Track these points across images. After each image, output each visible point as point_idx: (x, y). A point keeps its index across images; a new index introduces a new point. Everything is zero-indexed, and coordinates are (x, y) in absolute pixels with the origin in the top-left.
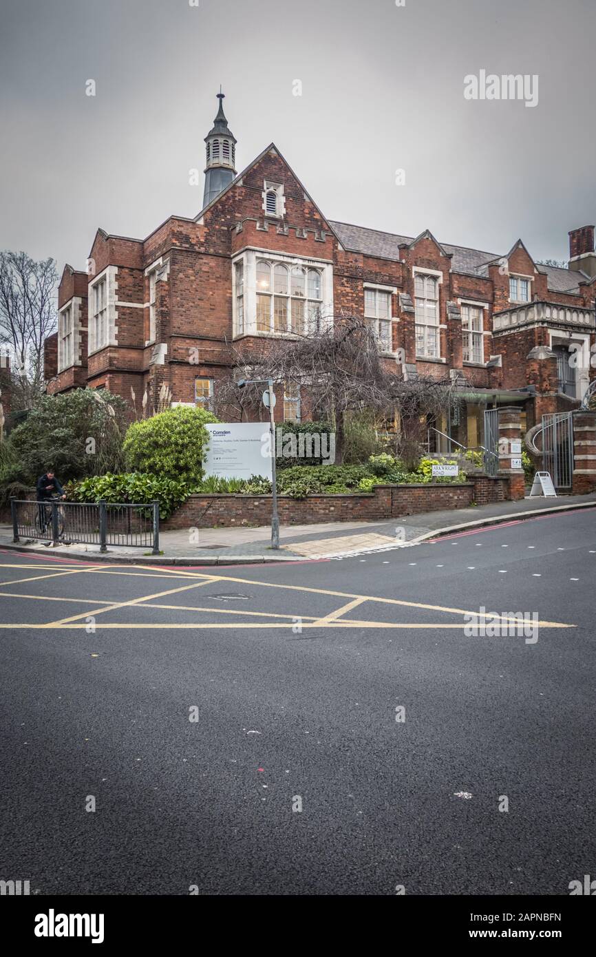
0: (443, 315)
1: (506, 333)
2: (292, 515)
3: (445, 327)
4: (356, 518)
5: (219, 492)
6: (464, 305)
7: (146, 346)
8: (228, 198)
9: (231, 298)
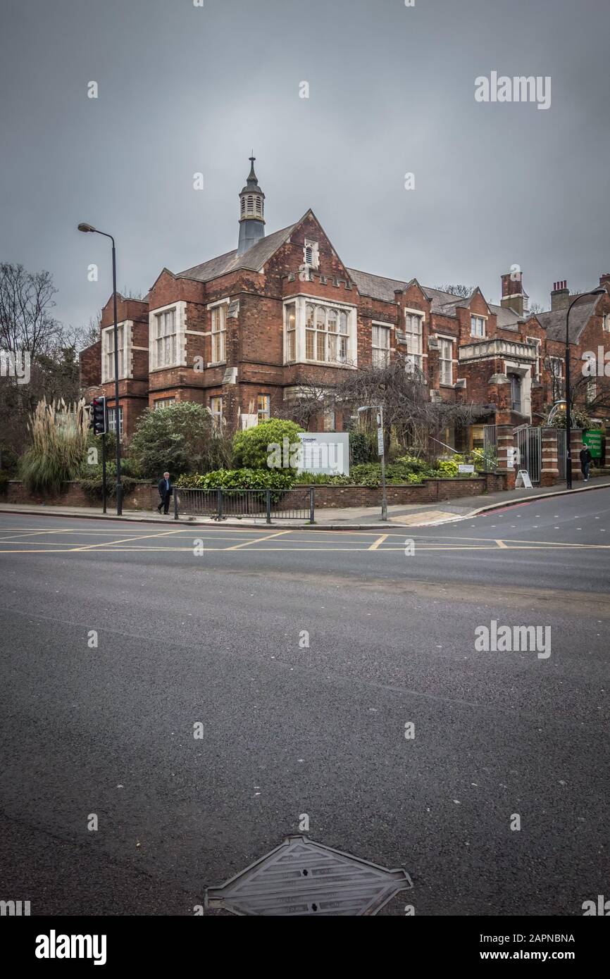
0: (426, 346)
1: (471, 362)
2: (368, 499)
3: (426, 356)
4: (413, 502)
5: (313, 483)
6: (439, 338)
7: (208, 366)
8: (280, 253)
9: (282, 332)
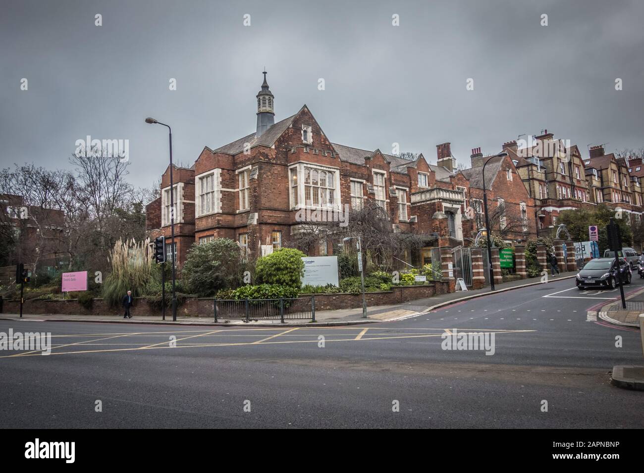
0: (388, 195)
1: (419, 204)
2: (352, 303)
3: (388, 201)
4: (384, 304)
5: (313, 293)
6: (397, 189)
7: (237, 213)
8: (286, 134)
9: (288, 187)
